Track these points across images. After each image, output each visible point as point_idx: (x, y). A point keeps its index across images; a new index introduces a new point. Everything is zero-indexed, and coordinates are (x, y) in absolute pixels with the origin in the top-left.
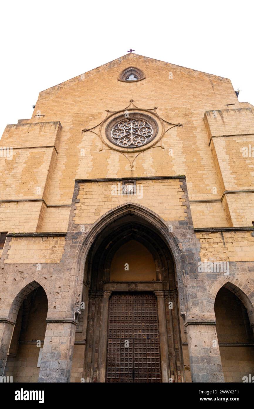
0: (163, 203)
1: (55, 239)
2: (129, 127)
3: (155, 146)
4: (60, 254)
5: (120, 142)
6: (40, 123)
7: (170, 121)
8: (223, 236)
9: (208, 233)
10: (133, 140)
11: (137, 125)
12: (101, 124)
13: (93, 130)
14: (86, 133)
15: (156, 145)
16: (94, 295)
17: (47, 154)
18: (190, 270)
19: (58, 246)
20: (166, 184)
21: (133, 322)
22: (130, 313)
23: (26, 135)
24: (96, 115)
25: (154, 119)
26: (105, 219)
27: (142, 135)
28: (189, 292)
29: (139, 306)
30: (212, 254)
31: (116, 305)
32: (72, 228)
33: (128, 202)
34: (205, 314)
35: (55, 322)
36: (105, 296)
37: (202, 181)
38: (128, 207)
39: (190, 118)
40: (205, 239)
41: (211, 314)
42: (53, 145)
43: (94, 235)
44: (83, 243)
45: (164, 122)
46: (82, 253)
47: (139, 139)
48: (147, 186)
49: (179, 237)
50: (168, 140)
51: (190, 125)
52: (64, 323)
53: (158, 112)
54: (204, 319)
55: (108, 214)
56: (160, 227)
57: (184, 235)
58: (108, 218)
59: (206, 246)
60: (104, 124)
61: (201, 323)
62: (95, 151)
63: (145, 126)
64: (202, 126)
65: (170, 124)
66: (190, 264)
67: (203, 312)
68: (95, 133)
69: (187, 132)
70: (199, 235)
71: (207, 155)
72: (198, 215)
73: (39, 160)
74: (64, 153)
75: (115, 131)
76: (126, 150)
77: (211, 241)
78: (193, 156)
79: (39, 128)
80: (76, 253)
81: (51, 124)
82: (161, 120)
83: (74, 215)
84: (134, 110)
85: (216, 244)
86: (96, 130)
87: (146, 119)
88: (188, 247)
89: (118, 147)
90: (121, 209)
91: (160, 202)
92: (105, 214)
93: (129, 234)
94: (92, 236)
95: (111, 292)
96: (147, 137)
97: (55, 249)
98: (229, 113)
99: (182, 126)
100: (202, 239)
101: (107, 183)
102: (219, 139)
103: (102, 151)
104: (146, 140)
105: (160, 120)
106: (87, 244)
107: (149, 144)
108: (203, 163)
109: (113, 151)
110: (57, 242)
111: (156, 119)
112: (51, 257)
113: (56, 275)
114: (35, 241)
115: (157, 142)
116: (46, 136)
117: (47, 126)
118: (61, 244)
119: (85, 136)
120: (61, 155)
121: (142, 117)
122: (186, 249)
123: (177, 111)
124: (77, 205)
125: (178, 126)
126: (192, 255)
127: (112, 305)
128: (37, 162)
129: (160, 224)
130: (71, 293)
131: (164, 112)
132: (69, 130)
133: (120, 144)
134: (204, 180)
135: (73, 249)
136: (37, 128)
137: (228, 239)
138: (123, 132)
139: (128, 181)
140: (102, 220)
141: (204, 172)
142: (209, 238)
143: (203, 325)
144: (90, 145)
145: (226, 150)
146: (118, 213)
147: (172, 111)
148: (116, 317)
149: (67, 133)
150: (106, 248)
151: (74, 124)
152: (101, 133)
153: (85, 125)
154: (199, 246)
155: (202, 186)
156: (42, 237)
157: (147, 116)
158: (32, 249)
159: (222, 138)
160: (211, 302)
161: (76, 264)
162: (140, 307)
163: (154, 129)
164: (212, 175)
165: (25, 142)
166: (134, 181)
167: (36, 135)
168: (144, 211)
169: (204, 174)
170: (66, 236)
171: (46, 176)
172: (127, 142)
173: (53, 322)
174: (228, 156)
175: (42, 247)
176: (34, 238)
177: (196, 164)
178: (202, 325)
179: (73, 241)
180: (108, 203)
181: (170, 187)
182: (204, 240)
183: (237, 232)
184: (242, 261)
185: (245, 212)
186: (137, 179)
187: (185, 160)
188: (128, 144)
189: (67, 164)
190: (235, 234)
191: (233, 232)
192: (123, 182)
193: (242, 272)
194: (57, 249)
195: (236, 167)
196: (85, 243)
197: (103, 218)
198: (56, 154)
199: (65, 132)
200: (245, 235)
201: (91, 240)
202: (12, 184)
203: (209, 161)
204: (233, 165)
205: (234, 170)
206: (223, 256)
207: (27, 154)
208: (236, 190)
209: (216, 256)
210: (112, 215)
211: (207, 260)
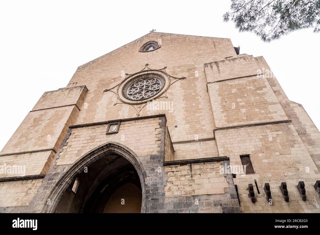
0: (140, 140)
1: (34, 182)
2: (143, 85)
3: (160, 97)
4: (31, 197)
5: (134, 97)
6: (70, 88)
7: (176, 76)
8: (191, 168)
9: (177, 166)
10: (144, 94)
11: (149, 82)
12: (119, 85)
13: (112, 90)
14: (106, 92)
15: (162, 96)
17: (68, 111)
18: (152, 206)
19: (33, 188)
20: (147, 122)
23: (56, 98)
24: (117, 78)
25: (163, 76)
26: (85, 159)
27: (152, 90)
30: (177, 188)
32: (52, 170)
33: (108, 141)
37: (198, 122)
38: (108, 146)
39: (193, 72)
40: (173, 172)
42: (75, 103)
43: (71, 175)
44: (56, 183)
45: (171, 77)
46: (54, 194)
47: (149, 94)
48: (129, 125)
49: (147, 172)
50: (172, 91)
51: (193, 77)
53: (167, 71)
55: (87, 154)
56: (134, 163)
57: (153, 170)
58: (88, 158)
59: (172, 179)
60: (122, 84)
62: (111, 106)
63: (156, 82)
64: (202, 77)
65: (176, 78)
66: (153, 199)
68: (113, 92)
69: (189, 83)
70: (168, 168)
71: (205, 100)
72: (192, 153)
73: (60, 116)
74: (85, 109)
75: (131, 89)
76: (136, 102)
77: (179, 174)
78: (192, 101)
79: (68, 92)
80: (46, 195)
81: (78, 88)
82: (168, 76)
83: (58, 157)
84: (147, 71)
85: (183, 177)
86: (115, 90)
87: (157, 77)
88: (155, 181)
89: (130, 101)
90: (102, 149)
91: (137, 139)
92: (85, 154)
93: (126, 177)
94: (70, 176)
96: (156, 91)
97: (29, 191)
98: (224, 63)
99: (185, 79)
100: (170, 172)
102: (213, 84)
103: (116, 105)
104: (155, 93)
105: (167, 76)
106: (62, 185)
107: (156, 95)
108: (200, 106)
109: (125, 104)
110: (34, 184)
111: (165, 76)
112: (23, 200)
114: (15, 185)
115: (163, 93)
116: (71, 97)
117: (75, 90)
118: (37, 186)
119: (104, 95)
120: (82, 111)
121: (154, 76)
122: (152, 183)
123: (183, 68)
124: (64, 148)
125: (182, 80)
126: (157, 189)
128: (57, 118)
129: (135, 160)
131: (172, 70)
132: (94, 91)
133: (133, 99)
134: (200, 122)
135: (45, 191)
136: (67, 92)
137: (196, 171)
138: (137, 89)
140: (81, 160)
141: (200, 114)
142: (177, 171)
144: (108, 101)
145: (219, 92)
147: (179, 68)
149: (92, 94)
151: (98, 87)
152: (118, 91)
153: (107, 87)
154: (165, 180)
155: (198, 126)
156: (22, 180)
157: (157, 75)
158: (9, 193)
159: (216, 83)
161: (43, 205)
163: (163, 84)
164: (208, 116)
165: (55, 103)
167: (64, 97)
168: (122, 149)
169: (201, 116)
170: (44, 177)
171: (62, 129)
172: (139, 97)
174: (221, 97)
175: (19, 190)
176: (15, 182)
177: (195, 108)
179: (48, 182)
180: (91, 144)
181: (150, 125)
182: (171, 173)
183: (207, 163)
184: (208, 194)
185: (233, 146)
186: (121, 121)
187: (185, 106)
188: (140, 98)
189: (85, 118)
190: (204, 165)
191: (203, 163)
192: (109, 124)
193: (206, 206)
194: (31, 191)
195: (227, 106)
196: (60, 184)
197: (82, 157)
198: (78, 111)
199: (90, 93)
200: (214, 166)
201: (67, 181)
202: (33, 138)
203: (206, 105)
204: (225, 104)
205: (225, 109)
206: (188, 189)
207: (52, 113)
208: (226, 127)
209: (182, 189)
210: (93, 155)
211: (171, 194)
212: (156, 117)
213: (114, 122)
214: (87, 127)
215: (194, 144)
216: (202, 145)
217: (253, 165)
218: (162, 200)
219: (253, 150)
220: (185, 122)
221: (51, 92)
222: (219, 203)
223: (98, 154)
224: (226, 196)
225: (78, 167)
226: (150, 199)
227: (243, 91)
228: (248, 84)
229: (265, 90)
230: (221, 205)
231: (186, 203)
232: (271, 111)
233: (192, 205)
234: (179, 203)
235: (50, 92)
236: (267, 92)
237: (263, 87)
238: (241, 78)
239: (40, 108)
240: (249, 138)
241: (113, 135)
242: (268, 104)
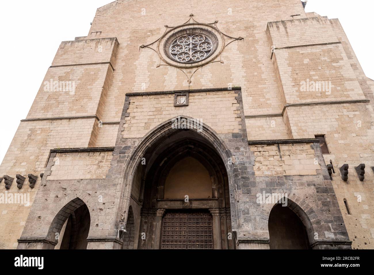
0: (216, 115)
1: (102, 154)
2: (189, 43)
3: (214, 61)
4: (106, 170)
5: (179, 58)
6: (96, 39)
7: (231, 35)
8: (279, 149)
9: (263, 146)
10: (192, 55)
11: (196, 40)
12: (159, 41)
13: (150, 46)
14: (143, 49)
15: (215, 60)
16: (146, 214)
17: (102, 70)
18: (243, 184)
19: (104, 161)
20: (220, 96)
22: (183, 232)
23: (80, 51)
24: (155, 30)
25: (214, 33)
26: (155, 133)
27: (202, 50)
28: (241, 208)
29: (194, 224)
30: (267, 168)
31: (170, 223)
32: (120, 143)
33: (179, 115)
34: (258, 231)
36: (158, 215)
37: (262, 95)
39: (252, 31)
40: (260, 152)
41: (264, 231)
42: (109, 61)
43: (143, 149)
44: (130, 157)
45: (224, 36)
46: (130, 168)
47: (198, 55)
48: (200, 98)
49: (232, 150)
50: (228, 55)
51: (252, 39)
52: (106, 241)
53: (218, 26)
54: (257, 237)
55: (158, 127)
56: (213, 141)
57: (238, 148)
58: (158, 132)
59: (260, 159)
60: (163, 39)
61: (254, 241)
62: (152, 68)
63: (205, 41)
64: (264, 39)
65: (231, 38)
66: (243, 178)
67: (255, 229)
68: (153, 49)
69: (248, 46)
70: (253, 148)
71: (268, 69)
72: (257, 129)
73: (93, 77)
74: (121, 70)
75: (173, 47)
76: (184, 65)
77: (266, 154)
78: (253, 70)
79: (95, 44)
80: (123, 168)
81: (107, 40)
82: (222, 34)
83: (123, 129)
84: (193, 24)
85: (272, 157)
86: (155, 46)
87: (206, 34)
88: (241, 160)
89: (177, 63)
91: (213, 114)
92: (155, 128)
93: (185, 151)
94: (141, 150)
95: (164, 210)
96: (206, 52)
97: (101, 164)
98: (293, 23)
99: (243, 40)
100: (256, 151)
101: (158, 96)
102: (281, 51)
103: (159, 67)
104: (206, 55)
105: (220, 34)
106: (135, 159)
107: (208, 59)
108: (264, 76)
109: (171, 67)
110: (103, 157)
111: (216, 33)
112: (97, 173)
113: (101, 191)
114: (80, 157)
115: (217, 56)
116: (102, 53)
117: (103, 42)
118: (107, 159)
119: (142, 53)
120: (117, 72)
121: (202, 32)
122: (239, 162)
123: (239, 24)
124: (127, 119)
125: (239, 40)
126: (246, 168)
127: (165, 223)
128: (91, 79)
129: (213, 137)
130: (115, 210)
131: (225, 26)
132: (127, 46)
133: (178, 60)
134: (265, 95)
135: (120, 164)
136: (93, 44)
137: (284, 152)
138: (182, 48)
139: (181, 94)
140: (151, 134)
141: (264, 86)
143: (255, 243)
144: (148, 61)
145: (288, 62)
147: (233, 25)
148: (169, 237)
149: (125, 49)
150: (161, 165)
151: (132, 41)
152: (159, 49)
153: (143, 41)
154: (252, 159)
155: (262, 100)
156: (88, 152)
157: (207, 31)
158: (77, 165)
159: (284, 49)
160: (265, 218)
161: (123, 179)
162: (195, 225)
163: (214, 44)
164: (273, 89)
165: (80, 59)
166: (186, 93)
167: (91, 51)
169: (265, 88)
170: (113, 150)
171: (101, 93)
172: (185, 58)
174: (291, 68)
175: (88, 162)
176: (80, 153)
177: (257, 78)
178: (254, 244)
179: (120, 156)
180: (159, 116)
181: (225, 99)
182: (259, 153)
183: (295, 144)
184: (300, 174)
185: (308, 125)
186: (190, 92)
187: (245, 74)
188: (187, 60)
189: (124, 81)
190: (292, 146)
191: (291, 144)
192: (175, 95)
193: (300, 186)
194: (103, 164)
195: (299, 79)
196: (133, 158)
197: (153, 131)
198: (112, 70)
199: (122, 48)
200: (304, 148)
201: (140, 155)
202: (64, 101)
203: (270, 75)
204: (296, 77)
205: (297, 84)
206: (279, 169)
207: (81, 71)
208: (298, 103)
209: (272, 169)
210: (163, 128)
211: (261, 173)
212: (231, 90)
213: (181, 92)
214: (148, 96)
215: (259, 120)
216: (268, 121)
217: (328, 145)
218: (253, 179)
219: (329, 130)
220: (247, 94)
221: (70, 43)
222: (312, 183)
223: (168, 128)
224: (319, 177)
225: (149, 142)
226: (240, 177)
227: (316, 62)
228: (322, 53)
229: (341, 63)
230: (314, 185)
231: (279, 182)
232: (348, 88)
233: (285, 184)
234: (271, 182)
235: (69, 42)
236: (344, 65)
237: (339, 59)
238: (314, 45)
239: (62, 63)
240: (324, 117)
241: (183, 108)
242: (345, 80)
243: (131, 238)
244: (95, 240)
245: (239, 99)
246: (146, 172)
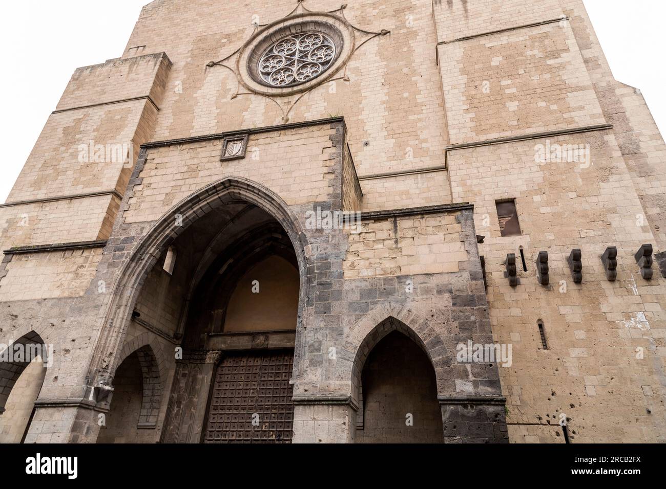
0: (291, 172)
1: (86, 253)
2: (294, 50)
3: (332, 79)
4: (86, 281)
5: (274, 80)
6: (131, 59)
7: (367, 27)
8: (396, 226)
9: (367, 222)
10: (297, 72)
11: (307, 44)
12: (240, 51)
13: (225, 63)
14: (212, 69)
15: (336, 77)
16: (186, 359)
17: (134, 111)
18: (319, 296)
19: (87, 265)
20: (305, 135)
21: (255, 408)
22: (252, 390)
23: (104, 82)
24: (235, 34)
25: (338, 27)
27: (315, 62)
28: (308, 339)
29: (271, 377)
30: (367, 263)
31: (229, 376)
32: (118, 232)
33: (226, 175)
34: (331, 382)
35: (49, 405)
36: (208, 361)
37: (414, 134)
38: (227, 185)
40: (360, 234)
41: (343, 382)
42: (147, 94)
43: (158, 242)
44: (131, 257)
45: (355, 31)
46: (129, 276)
47: (308, 71)
48: (267, 142)
49: (308, 235)
50: (359, 65)
51: (405, 30)
52: (65, 407)
53: (347, 14)
54: (327, 393)
55: (186, 201)
56: (281, 219)
57: (320, 230)
58: (188, 208)
59: (358, 248)
60: (247, 48)
61: (320, 401)
62: (224, 100)
63: (322, 43)
64: (428, 29)
65: (367, 33)
66: (320, 284)
67: (328, 378)
68: (228, 67)
69: (397, 44)
71: (430, 84)
72: (397, 198)
73: (118, 124)
74: (170, 108)
75: (266, 60)
76: (279, 91)
77: (371, 237)
78: (403, 88)
79: (128, 67)
80: (115, 277)
81: (149, 58)
82: (350, 28)
83: (128, 207)
84: (302, 16)
85: (380, 243)
86: (231, 63)
87: (325, 32)
88: (323, 252)
89: (266, 88)
90: (214, 191)
91: (285, 171)
92: (182, 201)
93: (267, 244)
94: (155, 243)
95: (220, 352)
96: (323, 64)
97: (81, 271)
99: (388, 34)
100: (353, 234)
101: (196, 145)
102: (451, 46)
103: (236, 99)
104: (321, 69)
105: (348, 28)
106: (142, 260)
107: (323, 75)
108: (420, 98)
109: (256, 96)
110: (87, 258)
111: (341, 28)
112: (71, 286)
113: (72, 319)
114: (50, 260)
115: (338, 70)
116: (137, 81)
117: (142, 63)
118: (93, 261)
119: (210, 75)
120: (164, 112)
121: (317, 29)
122: (318, 255)
123: (384, 7)
124: (137, 188)
125: (380, 36)
126: (328, 266)
127: (222, 376)
128: (114, 127)
129: (281, 212)
130: (89, 351)
131: (358, 13)
132: (185, 66)
133: (272, 84)
134: (419, 132)
135: (111, 270)
136: (125, 68)
137: (405, 232)
138: (281, 61)
139: (234, 137)
140: (174, 213)
141: (419, 116)
142: (368, 233)
143: (323, 404)
144: (217, 89)
145: (461, 66)
146: (208, 199)
147: (374, 8)
148: (225, 400)
149: (181, 72)
150: (222, 271)
151: (194, 56)
152: (239, 66)
153: (213, 55)
154: (343, 248)
155: (413, 143)
156: (63, 250)
157: (325, 25)
158: (42, 274)
159: (457, 42)
160: (348, 358)
161: (112, 296)
162: (272, 379)
163: (338, 48)
164: (436, 120)
165: (102, 94)
166: (244, 135)
167: (121, 80)
168: (255, 191)
169: (420, 120)
170: (105, 246)
172: (285, 79)
173: (46, 405)
174: (465, 77)
175: (61, 269)
176: (50, 254)
177: (407, 102)
178: (321, 406)
179: (114, 255)
180: (191, 181)
181: (311, 141)
182: (357, 237)
183: (427, 216)
184: (427, 272)
185: (484, 182)
186: (250, 132)
187: (387, 98)
188: (288, 81)
189: (173, 128)
190: (421, 220)
191: (420, 216)
192: (225, 140)
193: (422, 295)
194: (84, 271)
195: (478, 96)
196: (138, 257)
197: (176, 208)
198: (155, 110)
199: (176, 71)
200: (442, 221)
201: (151, 252)
202: (68, 169)
203: (433, 94)
204: (473, 92)
205: (473, 103)
206: (389, 265)
207: (100, 116)
208: (472, 142)
209: (376, 265)
210: (197, 202)
211: (356, 274)
212: (324, 124)
213: (234, 135)
214: (178, 146)
215: (404, 181)
216: (420, 182)
217: (520, 218)
218: (338, 285)
219: (524, 188)
220: (386, 133)
221: (89, 69)
222: (447, 288)
223: (206, 200)
224: (461, 276)
225: (170, 227)
226: (315, 283)
227: (516, 61)
228: (528, 43)
229: (565, 57)
230: (451, 292)
231: (385, 289)
232: (573, 105)
233: (395, 293)
234: (370, 290)
235: (88, 67)
236: (570, 61)
237: (561, 50)
238: (513, 29)
239: (72, 105)
240: (518, 164)
241: (235, 163)
242: (568, 90)
243: (154, 403)
244: (48, 404)
245: (337, 138)
246: (192, 286)
